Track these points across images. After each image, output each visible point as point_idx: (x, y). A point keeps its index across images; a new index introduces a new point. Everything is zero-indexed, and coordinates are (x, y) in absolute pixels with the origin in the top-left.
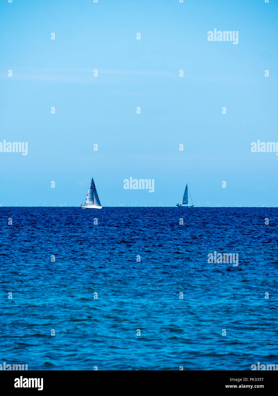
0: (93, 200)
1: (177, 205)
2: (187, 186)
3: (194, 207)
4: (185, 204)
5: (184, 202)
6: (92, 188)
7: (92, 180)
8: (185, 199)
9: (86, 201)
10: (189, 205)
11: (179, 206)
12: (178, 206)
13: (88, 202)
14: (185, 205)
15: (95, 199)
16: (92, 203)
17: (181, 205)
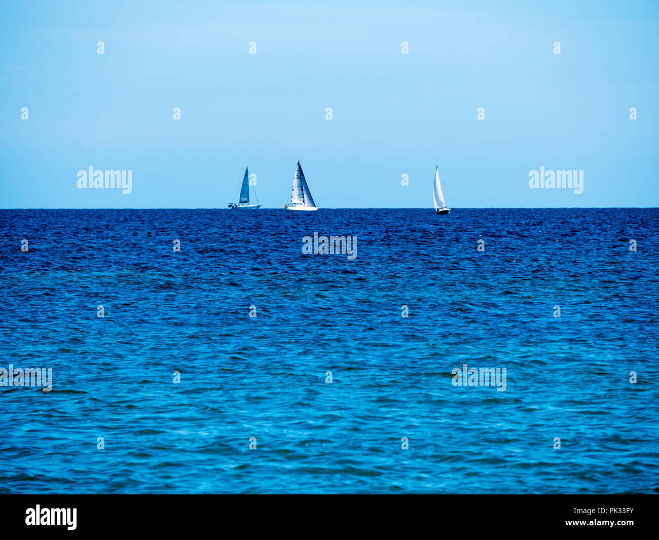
0: (303, 197)
1: (229, 206)
2: (247, 170)
3: (260, 208)
4: (243, 204)
5: (242, 199)
6: (299, 178)
7: (298, 164)
8: (245, 192)
9: (292, 199)
10: (252, 205)
11: (233, 207)
12: (231, 208)
13: (296, 200)
14: (245, 205)
15: (305, 195)
16: (302, 202)
17: (236, 206)
